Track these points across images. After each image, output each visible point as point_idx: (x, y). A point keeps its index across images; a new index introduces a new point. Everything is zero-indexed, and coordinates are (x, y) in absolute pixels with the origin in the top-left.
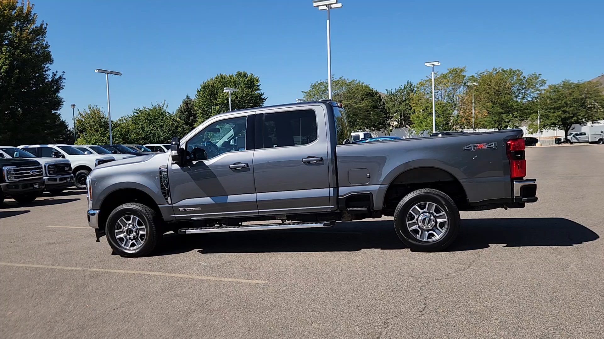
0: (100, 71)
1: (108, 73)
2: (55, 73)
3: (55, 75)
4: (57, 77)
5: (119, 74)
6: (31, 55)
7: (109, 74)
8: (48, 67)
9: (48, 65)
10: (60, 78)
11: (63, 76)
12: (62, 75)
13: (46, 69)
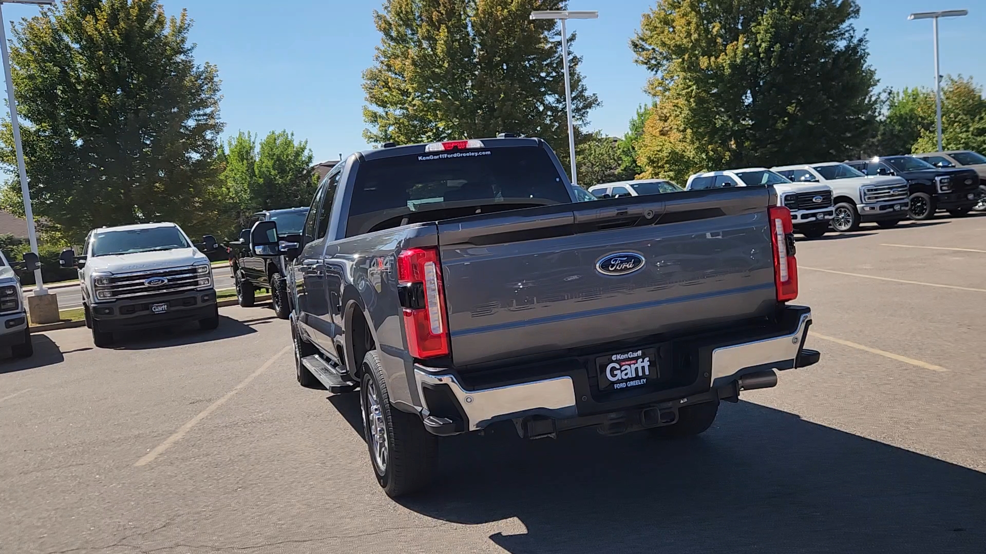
0: (917, 16)
1: (937, 17)
2: (852, 35)
3: (852, 37)
4: (855, 41)
5: (964, 13)
6: (804, 15)
7: (939, 19)
8: (851, 24)
9: (851, 21)
10: (861, 41)
11: (866, 37)
12: (865, 35)
13: (848, 29)
